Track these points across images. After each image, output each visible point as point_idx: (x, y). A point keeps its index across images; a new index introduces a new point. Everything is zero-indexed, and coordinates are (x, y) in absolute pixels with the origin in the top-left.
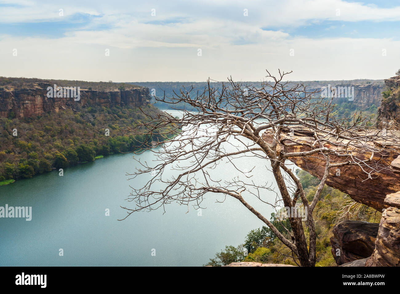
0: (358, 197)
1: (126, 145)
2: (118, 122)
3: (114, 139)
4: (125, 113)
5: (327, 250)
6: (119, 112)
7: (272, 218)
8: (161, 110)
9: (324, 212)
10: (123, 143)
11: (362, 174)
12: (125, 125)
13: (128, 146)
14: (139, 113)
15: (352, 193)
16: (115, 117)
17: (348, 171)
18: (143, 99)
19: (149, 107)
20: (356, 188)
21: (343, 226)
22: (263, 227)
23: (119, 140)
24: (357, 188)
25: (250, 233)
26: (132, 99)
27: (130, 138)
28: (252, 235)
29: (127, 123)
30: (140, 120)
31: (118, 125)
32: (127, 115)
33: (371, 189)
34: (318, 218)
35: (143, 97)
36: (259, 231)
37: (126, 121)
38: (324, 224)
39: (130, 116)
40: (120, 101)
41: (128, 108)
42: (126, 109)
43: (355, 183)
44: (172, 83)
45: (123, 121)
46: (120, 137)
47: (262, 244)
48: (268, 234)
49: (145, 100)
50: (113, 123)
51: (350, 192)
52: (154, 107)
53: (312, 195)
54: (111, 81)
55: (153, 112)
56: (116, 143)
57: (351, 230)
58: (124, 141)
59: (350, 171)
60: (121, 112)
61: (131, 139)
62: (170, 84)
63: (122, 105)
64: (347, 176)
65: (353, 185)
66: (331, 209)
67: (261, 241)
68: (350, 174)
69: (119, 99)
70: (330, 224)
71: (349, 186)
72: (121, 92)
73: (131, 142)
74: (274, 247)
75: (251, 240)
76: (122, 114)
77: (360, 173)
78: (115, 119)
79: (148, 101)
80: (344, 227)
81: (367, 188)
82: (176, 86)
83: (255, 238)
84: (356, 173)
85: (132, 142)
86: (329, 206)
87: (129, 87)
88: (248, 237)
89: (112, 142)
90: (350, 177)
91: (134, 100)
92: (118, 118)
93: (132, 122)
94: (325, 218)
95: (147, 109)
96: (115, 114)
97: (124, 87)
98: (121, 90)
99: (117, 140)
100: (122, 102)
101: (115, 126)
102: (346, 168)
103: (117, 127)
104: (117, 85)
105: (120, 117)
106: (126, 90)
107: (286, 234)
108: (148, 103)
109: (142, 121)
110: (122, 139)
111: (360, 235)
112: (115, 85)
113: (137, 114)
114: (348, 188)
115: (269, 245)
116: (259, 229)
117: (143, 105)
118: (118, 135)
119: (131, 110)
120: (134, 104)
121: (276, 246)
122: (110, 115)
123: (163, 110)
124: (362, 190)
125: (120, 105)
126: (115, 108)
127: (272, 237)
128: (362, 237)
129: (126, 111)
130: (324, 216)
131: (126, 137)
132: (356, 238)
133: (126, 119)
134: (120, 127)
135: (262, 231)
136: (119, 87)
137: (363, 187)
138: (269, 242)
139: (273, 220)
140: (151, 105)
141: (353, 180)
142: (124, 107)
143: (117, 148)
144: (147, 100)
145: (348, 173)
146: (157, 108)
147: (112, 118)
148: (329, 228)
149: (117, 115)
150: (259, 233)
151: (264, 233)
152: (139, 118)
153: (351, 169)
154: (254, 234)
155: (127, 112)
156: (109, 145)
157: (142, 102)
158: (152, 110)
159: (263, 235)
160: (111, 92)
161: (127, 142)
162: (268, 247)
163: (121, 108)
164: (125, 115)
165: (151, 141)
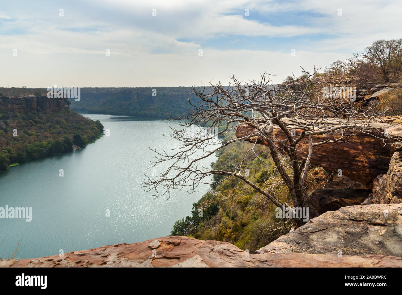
0: (332, 168)
1: (45, 151)
2: (34, 127)
3: (31, 145)
4: (42, 119)
5: (244, 230)
6: (35, 118)
7: (193, 208)
8: (81, 115)
9: (238, 197)
10: (41, 148)
11: (333, 150)
12: (43, 131)
13: (46, 151)
14: (58, 118)
15: (326, 166)
16: (31, 123)
17: (320, 149)
18: (61, 104)
19: (68, 112)
20: (328, 162)
21: (316, 194)
22: (187, 217)
23: (37, 146)
24: (330, 161)
25: (176, 224)
26: (50, 104)
27: (49, 143)
28: (177, 226)
29: (45, 128)
30: (59, 125)
31: (34, 131)
32: (45, 120)
33: (341, 161)
34: (233, 204)
35: (61, 102)
36: (184, 221)
37: (43, 126)
38: (239, 207)
39: (48, 121)
40: (36, 107)
41: (45, 114)
42: (43, 115)
43: (328, 158)
44: (91, 88)
45: (40, 127)
46: (38, 143)
47: (187, 232)
48: (191, 223)
49: (64, 106)
50: (29, 129)
51: (324, 165)
52: (74, 112)
53: (226, 184)
54: (25, 87)
55: (73, 117)
56: (33, 150)
57: (324, 196)
58: (42, 147)
59: (322, 149)
60: (38, 118)
61: (50, 145)
62: (89, 89)
63: (38, 111)
64: (320, 153)
65: (326, 160)
66: (244, 194)
67: (185, 230)
68: (322, 152)
69: (35, 105)
70: (244, 207)
71: (322, 161)
72: (37, 98)
73: (49, 147)
74: (197, 233)
75: (176, 230)
76: (39, 120)
77: (331, 150)
78: (31, 125)
79: (67, 106)
80: (318, 194)
81: (338, 161)
82: (95, 91)
83: (180, 228)
84: (328, 150)
85: (51, 147)
86: (242, 192)
87: (45, 93)
88: (173, 228)
89: (29, 148)
90: (324, 154)
91: (52, 106)
92: (35, 123)
93: (50, 127)
94: (239, 203)
95: (66, 114)
96: (31, 120)
97: (40, 92)
98: (36, 95)
99: (34, 146)
100: (38, 108)
101: (31, 132)
102: (318, 147)
103: (33, 133)
104: (31, 91)
105: (37, 122)
106: (43, 95)
107: (207, 220)
108: (67, 108)
109: (61, 126)
110: (40, 145)
111: (333, 198)
112: (30, 91)
113: (56, 119)
114: (322, 162)
115: (193, 233)
116: (183, 219)
117: (61, 110)
118: (35, 141)
119: (48, 115)
120: (52, 109)
121: (199, 232)
122: (25, 121)
123: (83, 114)
124: (334, 163)
125: (35, 110)
126: (30, 114)
127: (195, 225)
128: (335, 200)
129: (43, 116)
130: (238, 201)
131: (45, 143)
132: (331, 201)
133: (44, 124)
134: (37, 133)
135: (186, 221)
136: (34, 93)
137: (334, 160)
138: (193, 230)
139: (195, 210)
140: (70, 110)
141: (325, 155)
142: (40, 113)
143: (34, 154)
144: (65, 105)
145: (321, 150)
146: (77, 113)
147: (27, 124)
148: (244, 210)
149: (33, 121)
150: (183, 223)
151: (188, 222)
152: (58, 123)
153: (324, 147)
154: (179, 224)
155: (43, 118)
156: (25, 152)
157: (61, 107)
158: (71, 115)
159: (187, 225)
160: (25, 98)
161: (45, 147)
162: (192, 235)
163: (37, 113)
164: (42, 121)
165: (72, 145)
